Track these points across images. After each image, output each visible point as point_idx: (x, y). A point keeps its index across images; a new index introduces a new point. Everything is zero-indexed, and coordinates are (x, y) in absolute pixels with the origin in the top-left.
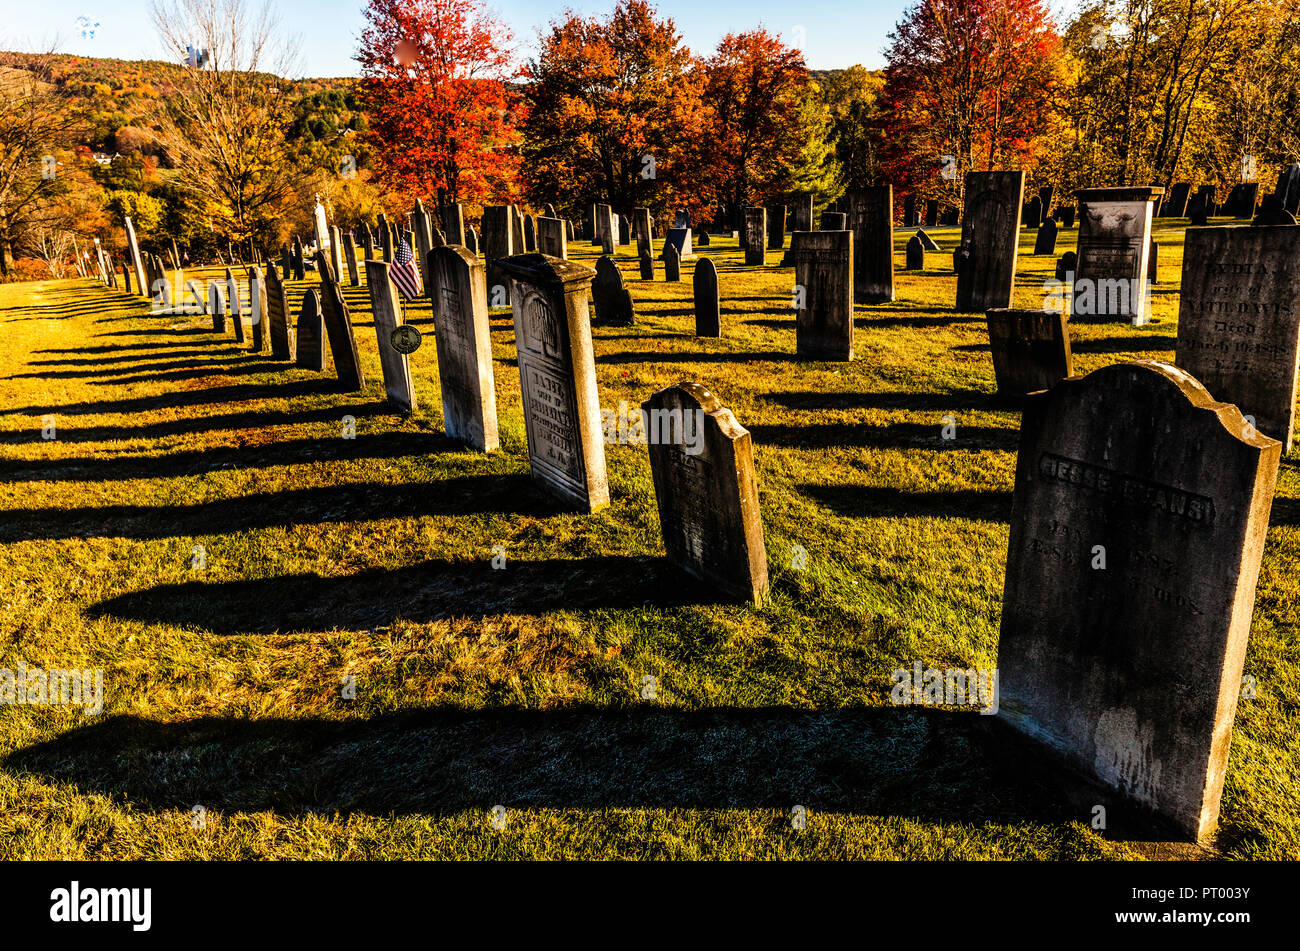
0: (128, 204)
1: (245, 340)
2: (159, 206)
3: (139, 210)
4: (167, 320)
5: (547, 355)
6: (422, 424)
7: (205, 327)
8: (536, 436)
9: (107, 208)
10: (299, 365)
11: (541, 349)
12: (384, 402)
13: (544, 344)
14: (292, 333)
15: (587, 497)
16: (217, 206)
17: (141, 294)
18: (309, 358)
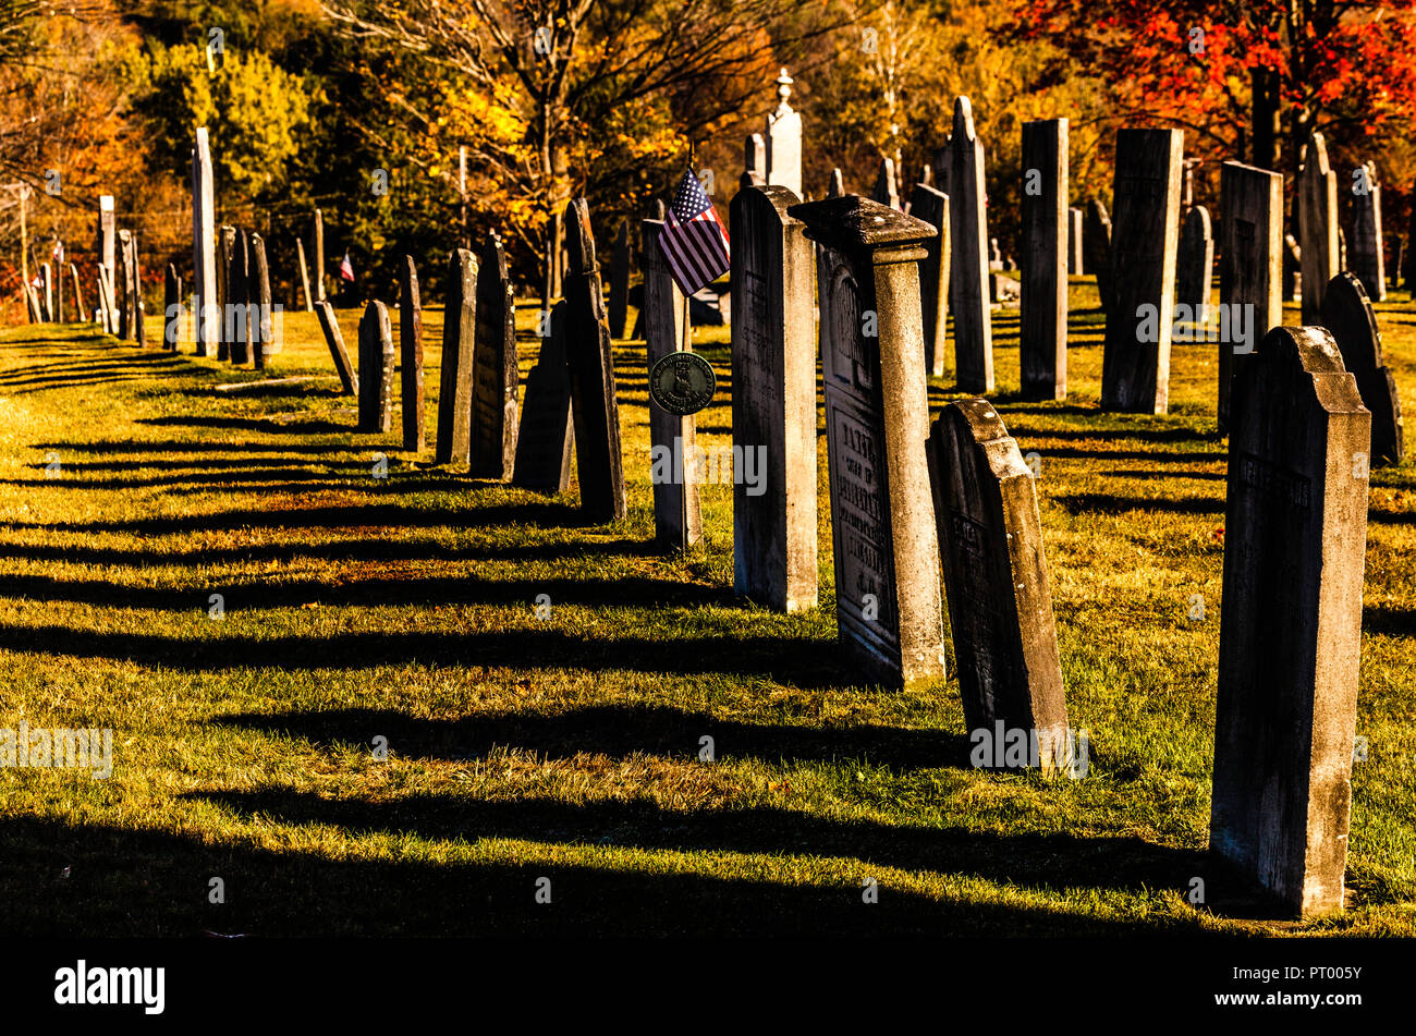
0: (204, 93)
1: (421, 444)
2: (301, 101)
3: (234, 114)
4: (253, 403)
5: (858, 385)
6: (696, 570)
7: (338, 420)
8: (845, 553)
9: (141, 106)
10: (514, 484)
11: (849, 375)
12: (650, 542)
13: (855, 364)
14: (514, 409)
15: (898, 659)
16: (477, 102)
17: (201, 350)
18: (538, 467)
